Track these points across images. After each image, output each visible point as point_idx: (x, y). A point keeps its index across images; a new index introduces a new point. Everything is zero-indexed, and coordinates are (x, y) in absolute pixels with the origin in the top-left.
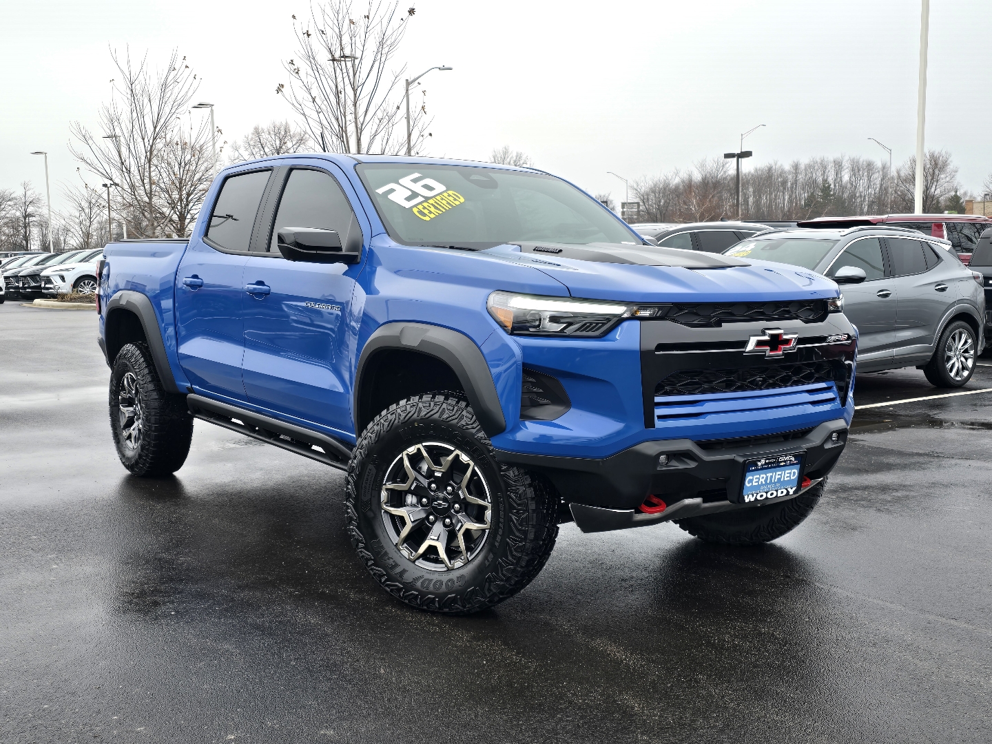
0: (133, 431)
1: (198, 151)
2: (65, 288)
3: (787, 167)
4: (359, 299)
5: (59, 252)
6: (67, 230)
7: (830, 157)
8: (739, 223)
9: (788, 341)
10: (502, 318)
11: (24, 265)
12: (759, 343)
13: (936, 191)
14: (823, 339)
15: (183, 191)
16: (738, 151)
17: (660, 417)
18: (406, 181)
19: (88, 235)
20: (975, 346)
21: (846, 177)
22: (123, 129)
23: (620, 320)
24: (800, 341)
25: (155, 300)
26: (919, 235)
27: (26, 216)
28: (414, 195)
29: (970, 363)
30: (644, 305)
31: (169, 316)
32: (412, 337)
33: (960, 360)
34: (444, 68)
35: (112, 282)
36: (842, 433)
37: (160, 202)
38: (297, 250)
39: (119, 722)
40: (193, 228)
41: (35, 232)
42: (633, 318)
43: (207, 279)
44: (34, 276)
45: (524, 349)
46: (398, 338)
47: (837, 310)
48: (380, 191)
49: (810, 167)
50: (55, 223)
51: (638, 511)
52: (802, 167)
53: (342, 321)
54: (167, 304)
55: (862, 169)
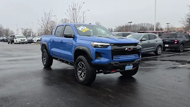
0: (45, 61)
1: (54, 22)
2: (36, 41)
3: (137, 24)
4: (74, 43)
5: (35, 37)
6: (36, 33)
7: (144, 23)
8: (130, 32)
9: (131, 49)
10: (93, 45)
11: (30, 38)
12: (127, 49)
13: (158, 27)
14: (136, 48)
15: (52, 28)
16: (130, 22)
17: (114, 59)
18: (81, 27)
19: (39, 34)
20: (161, 49)
21: (146, 26)
22: (44, 19)
23: (109, 46)
24: (133, 48)
25: (48, 43)
26: (154, 34)
27: (30, 31)
28: (82, 29)
29: (161, 52)
30: (112, 44)
31: (50, 45)
32: (81, 48)
33: (159, 51)
34: (88, 10)
35: (42, 41)
36: (139, 61)
37: (49, 29)
38: (66, 36)
39: (44, 98)
40: (53, 33)
41: (31, 34)
42: (110, 45)
43: (55, 40)
44: (32, 40)
45: (96, 49)
46: (79, 48)
47: (138, 44)
48: (78, 28)
49: (141, 24)
50: (34, 32)
51: (111, 71)
52: (140, 24)
53: (72, 46)
54: (49, 44)
55: (148, 24)
